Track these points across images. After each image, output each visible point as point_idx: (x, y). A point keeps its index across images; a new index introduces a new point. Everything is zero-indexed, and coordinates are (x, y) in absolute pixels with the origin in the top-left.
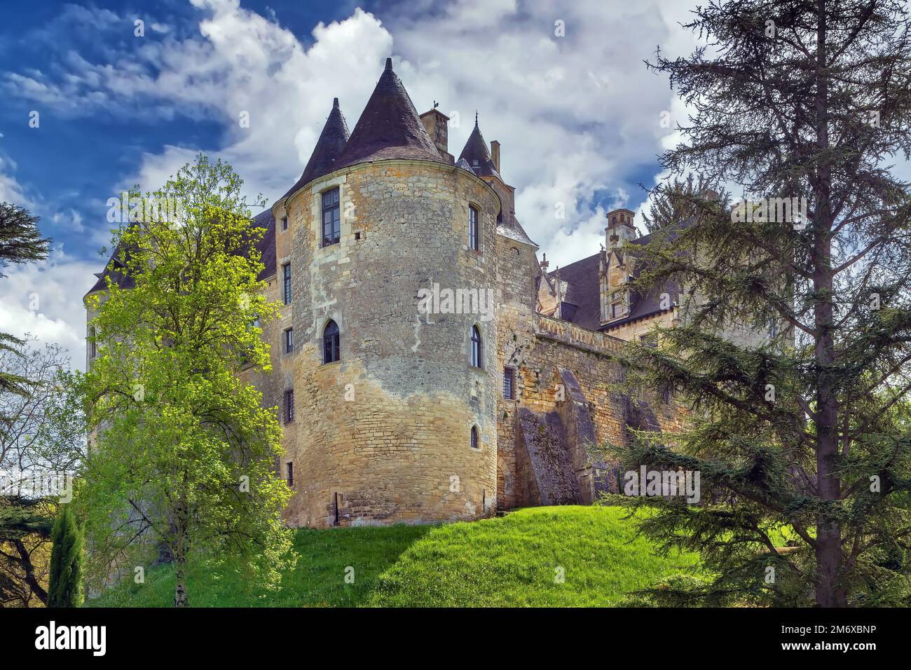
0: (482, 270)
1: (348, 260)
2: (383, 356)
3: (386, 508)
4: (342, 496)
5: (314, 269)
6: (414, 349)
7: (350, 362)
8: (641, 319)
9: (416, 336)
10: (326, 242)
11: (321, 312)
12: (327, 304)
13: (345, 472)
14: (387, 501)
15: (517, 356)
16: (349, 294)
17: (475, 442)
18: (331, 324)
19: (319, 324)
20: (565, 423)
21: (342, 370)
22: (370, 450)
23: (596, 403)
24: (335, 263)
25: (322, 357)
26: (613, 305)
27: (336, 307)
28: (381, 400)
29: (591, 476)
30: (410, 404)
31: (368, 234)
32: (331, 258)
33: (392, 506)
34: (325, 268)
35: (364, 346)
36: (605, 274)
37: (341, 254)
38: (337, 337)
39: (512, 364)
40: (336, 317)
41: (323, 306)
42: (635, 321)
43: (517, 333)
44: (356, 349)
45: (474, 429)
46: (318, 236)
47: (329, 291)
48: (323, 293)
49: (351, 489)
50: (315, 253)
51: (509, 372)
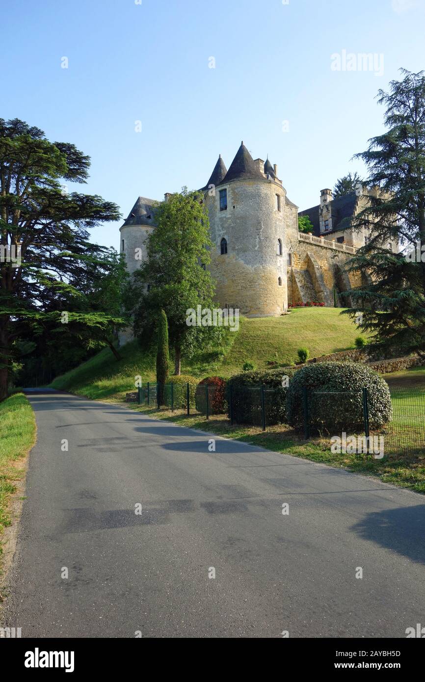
0: (281, 218)
1: (230, 216)
2: (244, 251)
3: (246, 310)
4: (228, 305)
5: (217, 219)
6: (256, 248)
7: (231, 254)
8: (337, 231)
9: (257, 244)
10: (222, 209)
11: (220, 235)
12: (222, 232)
13: (230, 296)
14: (247, 307)
15: (292, 249)
16: (231, 229)
17: (280, 283)
18: (223, 239)
19: (219, 240)
20: (311, 274)
21: (228, 257)
22: (240, 287)
23: (322, 266)
24: (225, 217)
25: (220, 252)
26: (325, 226)
27: (226, 233)
28: (244, 268)
29: (322, 295)
30: (255, 269)
31: (238, 206)
32: (224, 215)
33: (249, 309)
34: (221, 219)
35: (237, 248)
36: (321, 214)
37: (227, 214)
38: (226, 244)
39: (290, 252)
40: (226, 237)
41: (221, 233)
42: (334, 232)
43: (292, 240)
44: (234, 249)
45: (279, 279)
46: (219, 207)
47: (223, 227)
48: (220, 228)
49: (232, 302)
50: (217, 214)
51: (290, 255)
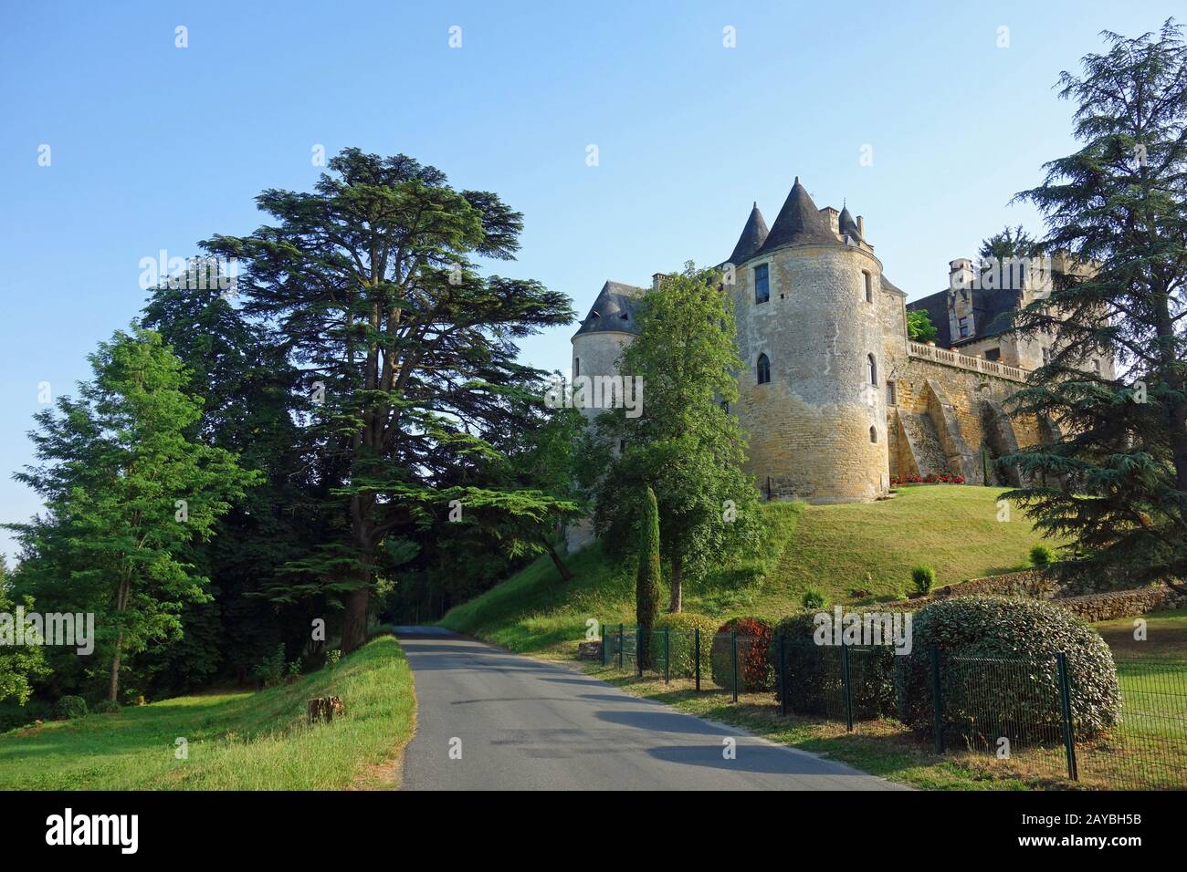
0: (873, 315)
1: (775, 313)
2: (803, 378)
3: (808, 488)
4: (773, 480)
5: (749, 319)
6: (826, 372)
7: (777, 381)
8: (985, 338)
9: (827, 364)
10: (759, 301)
11: (755, 349)
12: (760, 343)
13: (776, 461)
14: (808, 483)
15: (895, 373)
16: (776, 336)
17: (873, 439)
18: (762, 356)
19: (754, 357)
20: (935, 421)
21: (772, 389)
22: (794, 446)
23: (957, 404)
24: (766, 315)
25: (756, 379)
26: (961, 329)
27: (767, 345)
28: (802, 410)
29: (960, 461)
30: (824, 412)
31: (790, 295)
32: (763, 312)
33: (813, 486)
34: (758, 319)
35: (788, 371)
36: (952, 307)
37: (770, 308)
38: (767, 364)
39: (892, 379)
40: (767, 352)
41: (758, 344)
42: (979, 340)
43: (896, 356)
44: (782, 373)
45: (872, 429)
46: (753, 297)
47: (762, 335)
48: (757, 336)
49: (780, 474)
50: (750, 309)
51: (890, 384)
